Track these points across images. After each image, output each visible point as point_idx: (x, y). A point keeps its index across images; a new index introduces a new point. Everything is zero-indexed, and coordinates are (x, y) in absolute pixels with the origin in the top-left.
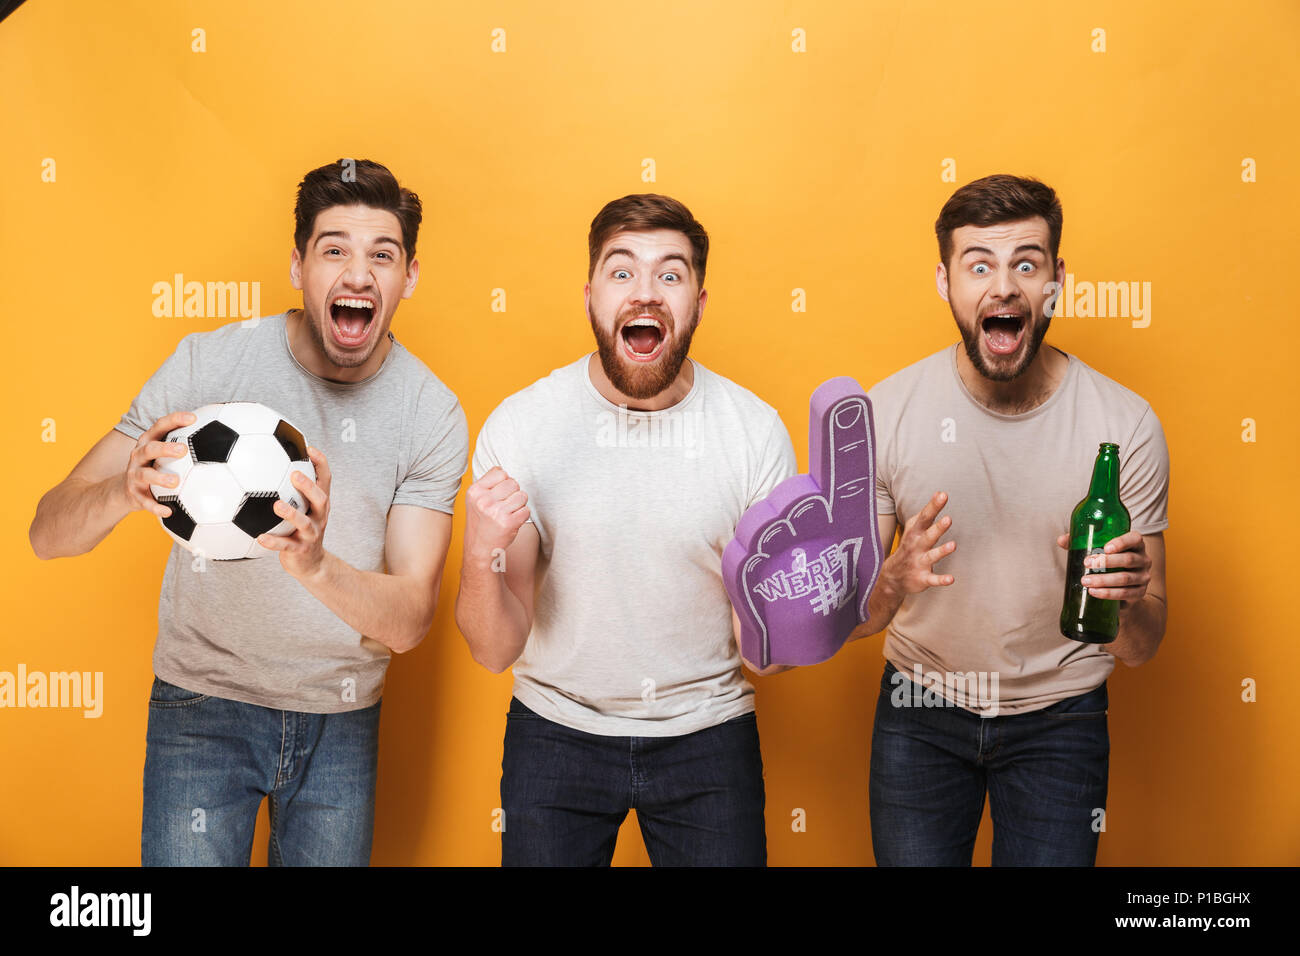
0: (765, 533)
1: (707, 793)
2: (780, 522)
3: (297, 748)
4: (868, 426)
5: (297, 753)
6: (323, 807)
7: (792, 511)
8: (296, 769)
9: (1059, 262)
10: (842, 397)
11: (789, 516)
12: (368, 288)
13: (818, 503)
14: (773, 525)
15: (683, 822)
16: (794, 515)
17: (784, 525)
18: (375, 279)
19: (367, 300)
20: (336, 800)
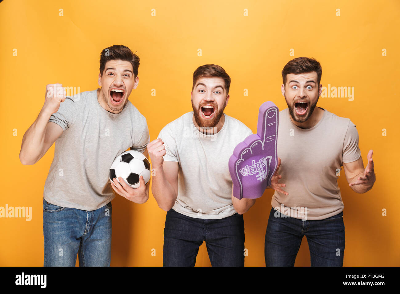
0: (243, 152)
1: (227, 237)
2: (248, 148)
3: (91, 223)
4: (277, 118)
5: (91, 224)
6: (98, 240)
7: (252, 145)
8: (90, 229)
9: (320, 86)
10: (270, 107)
11: (251, 147)
12: (121, 86)
13: (260, 143)
14: (246, 150)
15: (219, 246)
16: (252, 146)
17: (249, 150)
18: (124, 83)
19: (121, 90)
20: (102, 237)
